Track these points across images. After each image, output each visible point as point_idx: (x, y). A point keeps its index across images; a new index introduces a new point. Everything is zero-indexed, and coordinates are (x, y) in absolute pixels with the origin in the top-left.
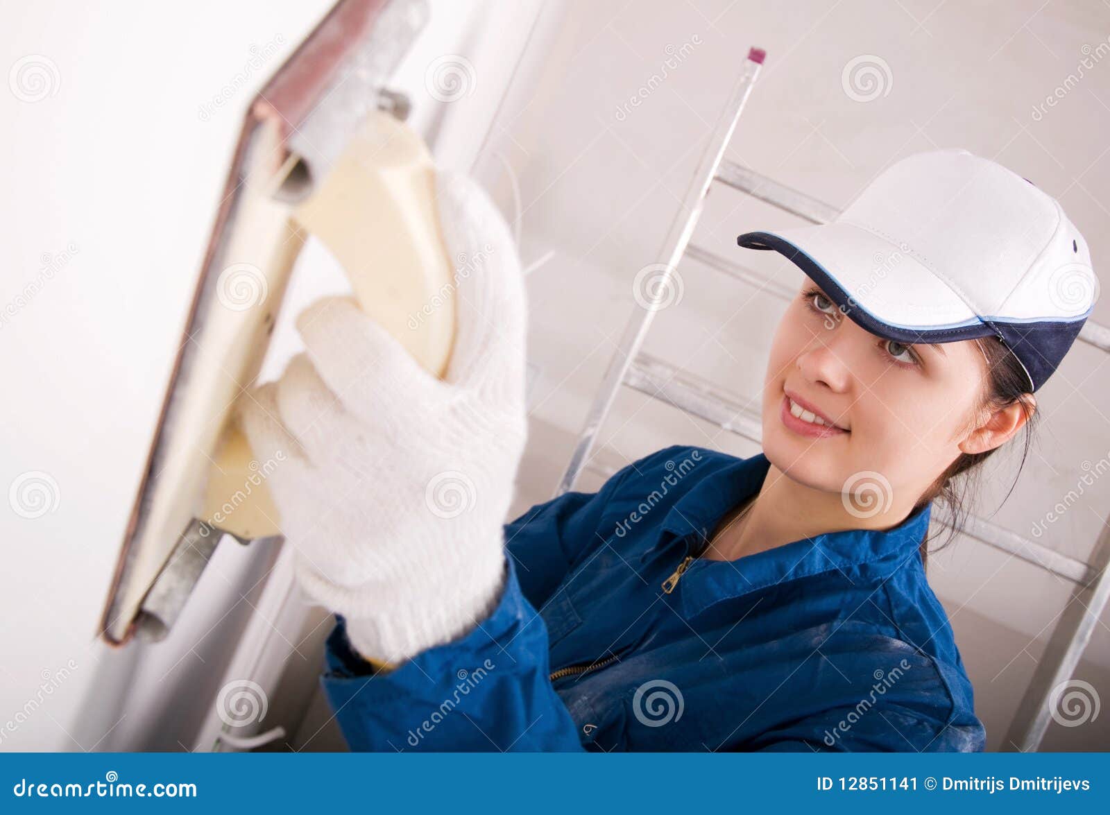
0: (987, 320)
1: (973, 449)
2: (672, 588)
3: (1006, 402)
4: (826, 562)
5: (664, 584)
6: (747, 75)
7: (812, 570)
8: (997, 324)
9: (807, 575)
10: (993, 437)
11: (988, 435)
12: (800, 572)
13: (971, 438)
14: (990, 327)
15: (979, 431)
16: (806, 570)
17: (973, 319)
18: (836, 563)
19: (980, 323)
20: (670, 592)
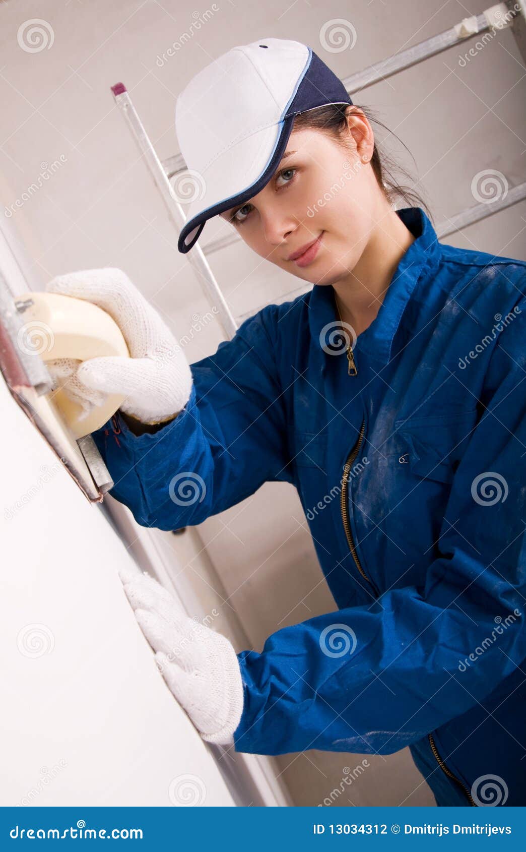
0: (283, 118)
1: (370, 155)
2: (356, 371)
3: (344, 124)
4: (414, 275)
5: (349, 373)
6: (125, 104)
7: (413, 284)
8: (288, 113)
9: (414, 288)
10: (367, 141)
11: (364, 144)
12: (409, 290)
13: (361, 155)
14: (289, 118)
15: (359, 148)
16: (411, 286)
17: (279, 126)
18: (418, 271)
19: (283, 123)
20: (356, 373)
